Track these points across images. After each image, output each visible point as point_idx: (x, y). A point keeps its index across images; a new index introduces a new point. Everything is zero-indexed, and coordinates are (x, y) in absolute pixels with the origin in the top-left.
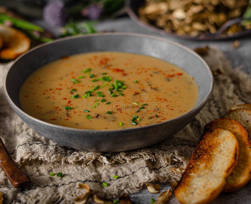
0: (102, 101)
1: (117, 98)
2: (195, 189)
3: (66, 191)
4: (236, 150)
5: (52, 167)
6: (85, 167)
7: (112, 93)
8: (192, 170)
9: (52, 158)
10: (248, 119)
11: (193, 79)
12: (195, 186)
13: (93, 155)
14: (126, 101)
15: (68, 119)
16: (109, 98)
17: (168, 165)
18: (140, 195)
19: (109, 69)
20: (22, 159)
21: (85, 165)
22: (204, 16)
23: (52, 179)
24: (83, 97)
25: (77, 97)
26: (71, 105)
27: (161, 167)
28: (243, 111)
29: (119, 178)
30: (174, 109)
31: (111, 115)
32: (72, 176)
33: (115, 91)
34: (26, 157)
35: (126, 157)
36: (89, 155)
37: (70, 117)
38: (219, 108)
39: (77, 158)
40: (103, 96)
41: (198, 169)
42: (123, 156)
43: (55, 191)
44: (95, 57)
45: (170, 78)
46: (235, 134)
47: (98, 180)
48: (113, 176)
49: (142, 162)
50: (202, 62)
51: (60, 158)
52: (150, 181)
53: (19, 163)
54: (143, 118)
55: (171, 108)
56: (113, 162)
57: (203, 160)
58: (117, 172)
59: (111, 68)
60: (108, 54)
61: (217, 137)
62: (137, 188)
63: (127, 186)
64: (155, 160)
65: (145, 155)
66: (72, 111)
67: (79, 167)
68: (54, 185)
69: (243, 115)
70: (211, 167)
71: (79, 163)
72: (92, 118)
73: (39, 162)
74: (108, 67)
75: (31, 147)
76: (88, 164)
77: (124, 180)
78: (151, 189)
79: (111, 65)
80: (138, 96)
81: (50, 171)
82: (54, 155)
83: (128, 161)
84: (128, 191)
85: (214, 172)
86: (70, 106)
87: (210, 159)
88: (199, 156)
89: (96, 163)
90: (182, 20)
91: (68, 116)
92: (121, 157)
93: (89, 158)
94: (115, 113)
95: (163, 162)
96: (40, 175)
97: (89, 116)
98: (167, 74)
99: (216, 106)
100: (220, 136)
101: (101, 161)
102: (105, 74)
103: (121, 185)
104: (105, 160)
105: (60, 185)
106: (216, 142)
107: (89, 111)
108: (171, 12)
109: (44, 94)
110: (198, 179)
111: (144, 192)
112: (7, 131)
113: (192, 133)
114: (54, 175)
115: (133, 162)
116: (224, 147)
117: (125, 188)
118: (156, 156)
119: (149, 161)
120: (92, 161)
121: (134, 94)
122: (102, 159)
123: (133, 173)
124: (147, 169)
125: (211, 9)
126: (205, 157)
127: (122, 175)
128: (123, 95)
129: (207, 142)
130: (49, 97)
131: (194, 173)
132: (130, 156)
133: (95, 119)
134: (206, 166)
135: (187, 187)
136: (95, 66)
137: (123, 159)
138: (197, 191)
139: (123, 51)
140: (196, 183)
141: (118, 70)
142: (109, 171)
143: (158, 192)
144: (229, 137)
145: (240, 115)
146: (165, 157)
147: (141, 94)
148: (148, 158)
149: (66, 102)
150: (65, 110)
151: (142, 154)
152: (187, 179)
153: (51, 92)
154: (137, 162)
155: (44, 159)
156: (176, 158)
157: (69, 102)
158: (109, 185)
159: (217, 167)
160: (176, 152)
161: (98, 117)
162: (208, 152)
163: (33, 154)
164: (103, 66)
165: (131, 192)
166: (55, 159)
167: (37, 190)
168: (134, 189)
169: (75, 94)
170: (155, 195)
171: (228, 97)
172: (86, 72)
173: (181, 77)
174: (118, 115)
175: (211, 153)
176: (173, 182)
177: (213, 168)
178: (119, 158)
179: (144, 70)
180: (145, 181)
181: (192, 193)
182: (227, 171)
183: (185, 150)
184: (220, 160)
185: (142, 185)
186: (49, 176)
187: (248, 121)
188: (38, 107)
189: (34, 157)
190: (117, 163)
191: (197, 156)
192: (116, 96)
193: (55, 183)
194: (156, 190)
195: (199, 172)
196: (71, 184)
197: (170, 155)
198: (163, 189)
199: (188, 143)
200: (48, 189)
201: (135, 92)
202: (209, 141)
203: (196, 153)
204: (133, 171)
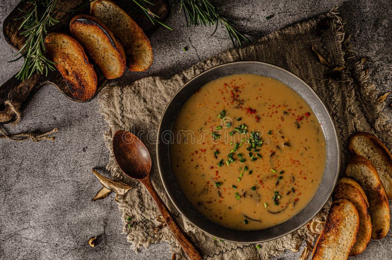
0: (245, 170)
1: (257, 163)
7: (251, 154)
8: (324, 242)
12: (326, 256)
14: (265, 167)
15: (221, 201)
16: (250, 163)
19: (243, 109)
24: (227, 163)
25: (222, 163)
26: (219, 177)
30: (306, 177)
37: (222, 198)
40: (245, 161)
41: (328, 241)
45: (299, 122)
54: (283, 193)
55: (304, 176)
57: (332, 233)
61: (343, 210)
66: (222, 187)
68: (220, 252)
70: (338, 240)
72: (241, 197)
74: (240, 104)
79: (243, 101)
80: (275, 158)
85: (341, 246)
87: (337, 234)
91: (220, 196)
94: (258, 188)
97: (237, 194)
98: (296, 114)
100: (345, 209)
102: (240, 119)
105: (224, 251)
106: (342, 216)
107: (236, 188)
109: (192, 160)
121: (270, 154)
128: (261, 156)
130: (197, 166)
134: (334, 240)
141: (252, 111)
147: (277, 153)
150: (216, 187)
152: (321, 250)
153: (197, 156)
157: (217, 172)
161: (246, 196)
162: (336, 227)
169: (219, 158)
172: (222, 116)
173: (309, 119)
174: (261, 191)
175: (338, 227)
177: (340, 242)
179: (274, 108)
188: (192, 183)
191: (327, 229)
192: (255, 159)
200: (217, 259)
201: (271, 151)
202: (336, 214)
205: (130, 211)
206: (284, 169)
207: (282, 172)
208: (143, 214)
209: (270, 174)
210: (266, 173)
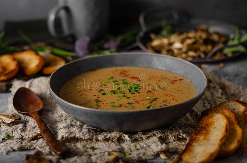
0: (123, 97)
1: (134, 95)
2: (197, 154)
3: (97, 158)
4: (227, 126)
5: (86, 144)
6: (112, 143)
7: (130, 91)
8: (194, 141)
9: (86, 136)
10: (234, 108)
11: (191, 82)
12: (197, 152)
13: (117, 133)
14: (142, 96)
15: (97, 108)
16: (128, 94)
17: (175, 141)
18: (155, 161)
19: (127, 77)
20: (62, 138)
21: (111, 142)
22: (196, 46)
23: (86, 151)
24: (109, 94)
25: (104, 94)
27: (170, 142)
28: (230, 102)
29: (138, 149)
31: (130, 105)
32: (102, 149)
33: (132, 91)
34: (66, 135)
35: (142, 136)
36: (115, 134)
37: (99, 107)
38: (212, 105)
39: (105, 136)
40: (124, 94)
41: (199, 140)
42: (140, 135)
43: (89, 158)
44: (116, 70)
45: (174, 82)
46: (225, 116)
47: (122, 151)
48: (133, 148)
49: (155, 139)
50: (198, 69)
51: (92, 136)
52: (162, 150)
53: (60, 140)
54: (155, 106)
55: (176, 100)
56: (133, 139)
57: (202, 134)
58: (136, 146)
59: (128, 76)
60: (126, 68)
61: (212, 118)
62: (152, 155)
63: (144, 154)
64: (165, 137)
65: (157, 133)
66: (101, 103)
67: (107, 143)
68: (88, 155)
69: (230, 105)
70: (208, 138)
71: (106, 140)
72: (116, 107)
73: (76, 140)
74: (126, 76)
75: (69, 129)
76: (114, 140)
77: (142, 151)
78: (163, 156)
79: (128, 75)
80: (150, 93)
81: (84, 146)
82: (87, 134)
83: (144, 138)
84: (145, 157)
85: (211, 142)
86: (99, 100)
87: (207, 133)
88: (199, 131)
89: (120, 140)
90: (180, 49)
92: (139, 136)
93: (114, 136)
94: (134, 104)
95: (171, 138)
96: (77, 148)
97: (114, 106)
98: (171, 79)
99: (209, 103)
100: (214, 117)
101: (123, 138)
102: (125, 80)
103: (140, 154)
104: (126, 137)
105: (92, 154)
106: (211, 121)
107: (113, 103)
108: (171, 44)
109: (78, 93)
110: (199, 147)
111: (158, 158)
112: (50, 121)
113: (192, 120)
114: (88, 148)
115: (149, 139)
116: (218, 125)
117: (143, 156)
118: (166, 134)
119: (160, 138)
120: (116, 138)
121: (147, 92)
122: (124, 137)
123: (149, 146)
124: (159, 143)
125: (201, 41)
126: (204, 132)
127: (140, 148)
128: (139, 93)
129: (204, 122)
130: (82, 95)
131: (196, 143)
132: (146, 135)
133: (119, 107)
134: (205, 138)
135: (190, 153)
136: (116, 75)
137: (141, 137)
138: (199, 155)
139: (137, 66)
140: (197, 149)
141: (134, 78)
142: (129, 146)
143: (167, 158)
144: (221, 118)
145: (228, 105)
146: (173, 134)
147: (152, 92)
148: (160, 136)
149: (96, 98)
150: (95, 102)
151: (155, 132)
152: (191, 147)
153: (84, 91)
154: (151, 139)
155: (80, 137)
156: (181, 136)
157: (98, 97)
158: (130, 154)
159: (213, 138)
160: (181, 131)
161: (121, 106)
162: (206, 128)
163: (71, 133)
164: (122, 75)
165: (148, 158)
166: (88, 137)
167: (75, 158)
168: (150, 156)
169: (103, 92)
170: (166, 161)
171: (218, 97)
172: (110, 79)
173: (182, 81)
174: (136, 105)
175: (208, 129)
176: (180, 151)
177: (210, 139)
178: (137, 136)
179: (153, 78)
180: (158, 150)
181: (195, 157)
182: (221, 140)
183: (187, 131)
184: (215, 133)
185: (156, 153)
186: (83, 149)
187: (234, 109)
188: (74, 101)
189: (72, 136)
190: (136, 140)
191: (197, 132)
192: (133, 93)
193: (88, 153)
194: (167, 156)
195: (199, 142)
196: (101, 154)
197: (176, 134)
198: (172, 156)
199: (189, 126)
200: (83, 157)
202: (206, 121)
203: (196, 130)
204: (148, 145)
205: (10, 132)
206: (157, 97)
207: (156, 98)
208: (22, 134)
209: (145, 99)
210: (142, 98)
